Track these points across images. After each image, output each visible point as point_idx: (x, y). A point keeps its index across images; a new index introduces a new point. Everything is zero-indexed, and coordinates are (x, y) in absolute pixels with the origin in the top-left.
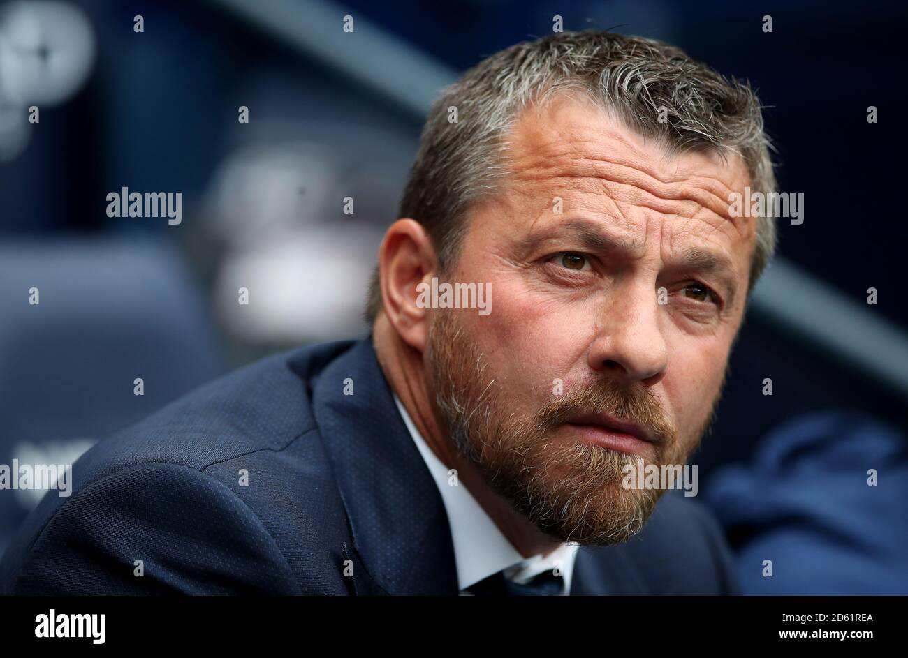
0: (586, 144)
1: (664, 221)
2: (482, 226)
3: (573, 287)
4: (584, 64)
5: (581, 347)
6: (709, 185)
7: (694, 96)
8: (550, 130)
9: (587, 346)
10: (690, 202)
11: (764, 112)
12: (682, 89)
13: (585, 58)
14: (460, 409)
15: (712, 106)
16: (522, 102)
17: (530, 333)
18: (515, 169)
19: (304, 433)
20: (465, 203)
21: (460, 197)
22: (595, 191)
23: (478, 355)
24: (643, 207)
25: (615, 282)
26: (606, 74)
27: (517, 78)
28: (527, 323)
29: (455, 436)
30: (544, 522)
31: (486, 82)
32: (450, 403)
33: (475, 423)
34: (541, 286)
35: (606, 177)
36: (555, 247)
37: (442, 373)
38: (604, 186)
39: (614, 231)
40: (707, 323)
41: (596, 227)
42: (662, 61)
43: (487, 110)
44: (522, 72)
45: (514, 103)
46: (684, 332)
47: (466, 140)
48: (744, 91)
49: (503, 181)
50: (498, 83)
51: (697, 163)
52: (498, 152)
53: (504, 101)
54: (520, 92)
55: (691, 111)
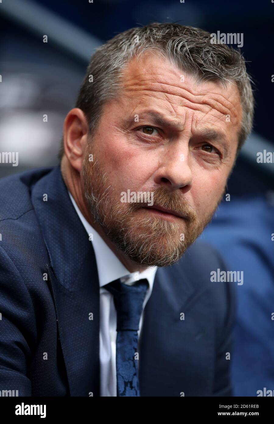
0: (159, 76)
1: (194, 113)
2: (109, 112)
3: (149, 143)
4: (161, 37)
5: (151, 172)
6: (216, 98)
7: (212, 55)
8: (142, 68)
9: (154, 172)
10: (207, 105)
11: (246, 64)
12: (206, 51)
13: (161, 35)
14: (95, 199)
15: (220, 60)
16: (130, 55)
17: (128, 164)
18: (125, 86)
19: (28, 211)
20: (102, 101)
21: (100, 98)
22: (162, 98)
23: (104, 173)
24: (184, 107)
25: (170, 141)
26: (170, 43)
27: (129, 43)
28: (126, 159)
29: (93, 213)
30: (131, 254)
31: (115, 45)
32: (90, 196)
33: (101, 206)
34: (134, 142)
35: (167, 92)
36: (142, 123)
37: (88, 182)
38: (166, 96)
39: (170, 118)
40: (215, 164)
41: (161, 115)
42: (198, 38)
43: (114, 58)
44: (132, 40)
45: (127, 55)
46: (203, 168)
47: (104, 72)
48: (237, 53)
49: (119, 91)
50: (120, 45)
51: (212, 87)
52: (118, 78)
53: (122, 54)
54: (130, 50)
55: (210, 62)
